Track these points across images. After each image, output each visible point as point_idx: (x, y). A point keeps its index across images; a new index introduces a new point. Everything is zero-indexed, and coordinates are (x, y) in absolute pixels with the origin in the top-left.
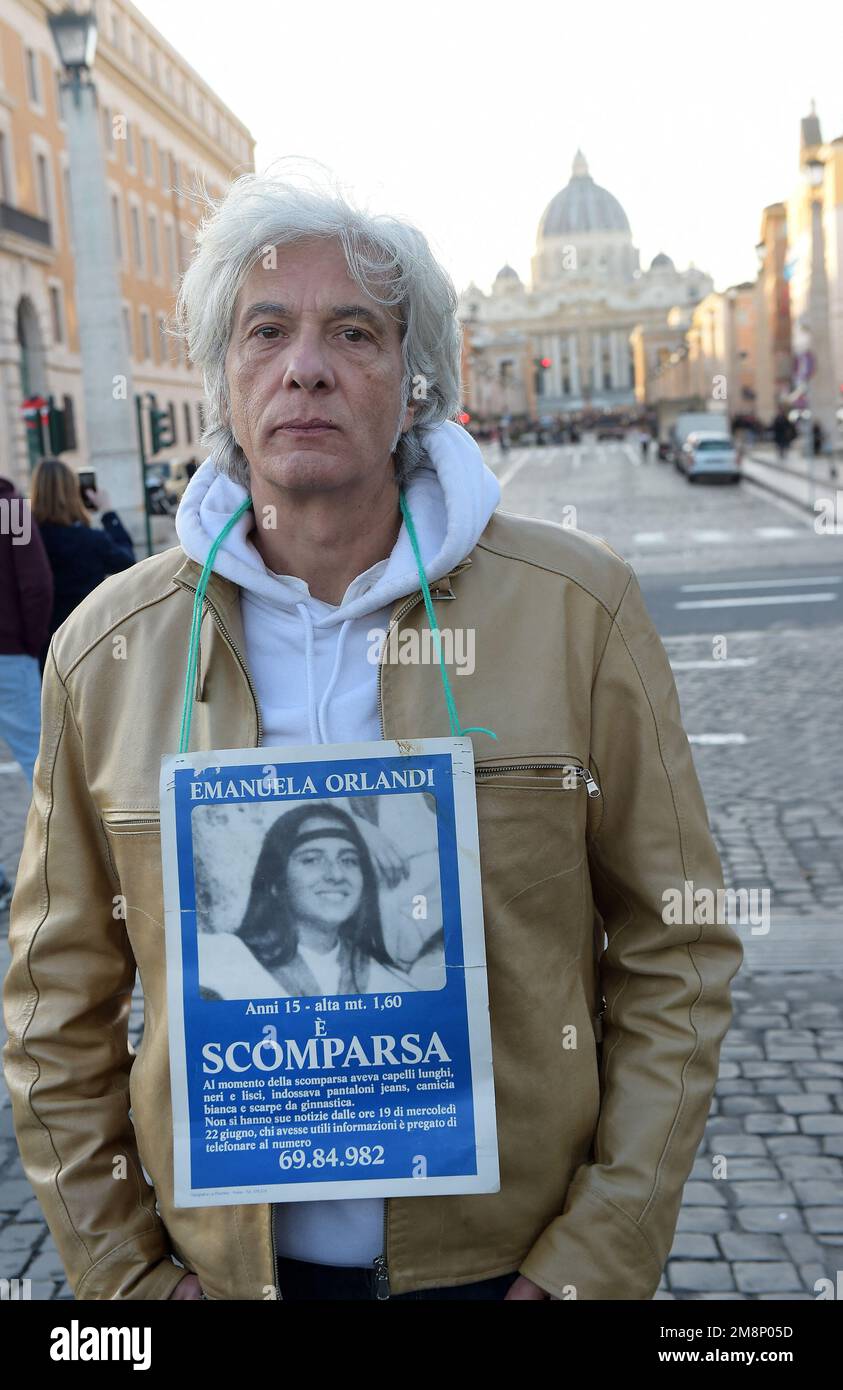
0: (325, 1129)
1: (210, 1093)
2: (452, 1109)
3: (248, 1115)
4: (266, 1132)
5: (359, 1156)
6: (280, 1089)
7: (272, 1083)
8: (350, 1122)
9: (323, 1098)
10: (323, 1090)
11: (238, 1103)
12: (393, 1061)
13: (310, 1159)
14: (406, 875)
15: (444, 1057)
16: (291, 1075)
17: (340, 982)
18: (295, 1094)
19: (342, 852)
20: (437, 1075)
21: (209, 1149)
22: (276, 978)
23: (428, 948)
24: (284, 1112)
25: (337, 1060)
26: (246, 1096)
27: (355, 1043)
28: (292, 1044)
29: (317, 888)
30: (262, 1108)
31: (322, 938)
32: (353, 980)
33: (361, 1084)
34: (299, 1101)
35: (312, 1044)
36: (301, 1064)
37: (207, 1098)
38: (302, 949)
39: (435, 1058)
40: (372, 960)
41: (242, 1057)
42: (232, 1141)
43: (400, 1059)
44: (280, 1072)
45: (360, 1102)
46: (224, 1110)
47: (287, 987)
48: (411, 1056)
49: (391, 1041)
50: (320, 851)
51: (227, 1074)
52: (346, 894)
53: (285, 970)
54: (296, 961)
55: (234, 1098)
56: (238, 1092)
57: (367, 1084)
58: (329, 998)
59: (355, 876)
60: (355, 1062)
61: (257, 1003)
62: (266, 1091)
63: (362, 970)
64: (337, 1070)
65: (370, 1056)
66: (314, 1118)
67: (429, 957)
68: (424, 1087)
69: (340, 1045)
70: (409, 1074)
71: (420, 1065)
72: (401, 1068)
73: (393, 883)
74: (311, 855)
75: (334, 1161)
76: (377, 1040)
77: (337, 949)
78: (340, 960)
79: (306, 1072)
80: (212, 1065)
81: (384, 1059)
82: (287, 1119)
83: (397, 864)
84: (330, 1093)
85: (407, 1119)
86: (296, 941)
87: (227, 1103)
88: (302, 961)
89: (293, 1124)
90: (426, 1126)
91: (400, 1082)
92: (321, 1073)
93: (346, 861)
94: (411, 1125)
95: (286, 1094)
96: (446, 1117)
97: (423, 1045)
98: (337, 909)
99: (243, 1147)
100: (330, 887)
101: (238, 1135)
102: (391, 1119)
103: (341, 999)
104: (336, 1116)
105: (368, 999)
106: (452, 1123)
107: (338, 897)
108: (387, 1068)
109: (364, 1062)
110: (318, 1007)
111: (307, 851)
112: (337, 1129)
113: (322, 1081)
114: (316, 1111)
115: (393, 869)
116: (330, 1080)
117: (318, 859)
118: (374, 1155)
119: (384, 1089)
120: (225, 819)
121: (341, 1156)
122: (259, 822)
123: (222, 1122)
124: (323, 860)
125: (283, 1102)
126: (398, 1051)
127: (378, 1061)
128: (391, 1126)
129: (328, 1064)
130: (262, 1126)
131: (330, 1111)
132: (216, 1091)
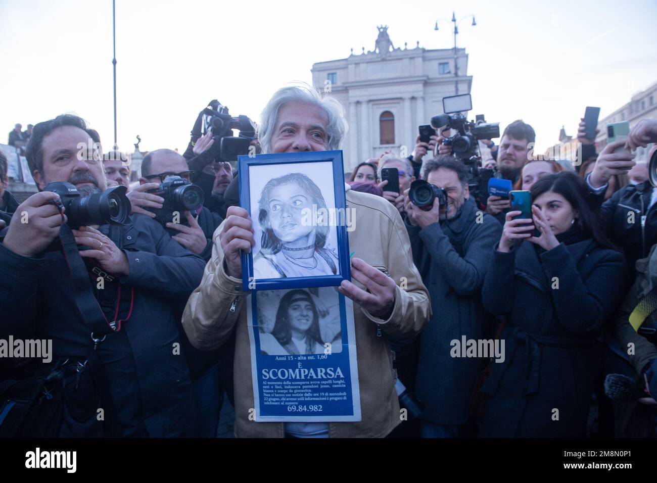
0: (302, 399)
1: (265, 385)
2: (345, 394)
3: (277, 393)
4: (283, 399)
5: (314, 408)
6: (287, 385)
7: (285, 383)
8: (311, 397)
9: (301, 389)
10: (301, 386)
11: (274, 389)
12: (324, 377)
13: (297, 408)
14: (328, 313)
15: (342, 376)
16: (290, 381)
17: (306, 350)
18: (292, 387)
19: (306, 306)
20: (339, 382)
21: (265, 403)
22: (284, 348)
23: (336, 338)
24: (288, 393)
25: (306, 376)
26: (277, 387)
27: (312, 371)
28: (291, 371)
29: (298, 318)
30: (282, 391)
31: (299, 335)
32: (310, 350)
33: (314, 384)
34: (293, 389)
35: (297, 371)
36: (294, 377)
37: (264, 387)
38: (293, 339)
39: (339, 376)
40: (317, 343)
41: (275, 374)
42: (272, 401)
43: (327, 377)
44: (287, 380)
45: (314, 391)
46: (270, 391)
47: (288, 351)
48: (331, 375)
49: (324, 370)
50: (299, 306)
51: (270, 380)
52: (308, 320)
53: (288, 346)
54: (291, 343)
55: (272, 387)
56: (274, 385)
57: (316, 384)
58: (302, 355)
59: (311, 314)
60: (312, 377)
61: (279, 356)
62: (283, 386)
63: (313, 346)
64: (306, 380)
65: (317, 375)
66: (299, 395)
67: (336, 341)
68: (335, 386)
69: (306, 371)
70: (330, 382)
71: (334, 379)
72: (327, 379)
73: (324, 316)
74: (296, 307)
75: (305, 409)
76: (319, 370)
77: (305, 339)
78: (306, 343)
79: (296, 380)
80: (266, 376)
81: (321, 376)
82: (290, 395)
83: (325, 310)
84: (304, 387)
85: (329, 396)
86: (291, 336)
87: (270, 389)
88: (293, 343)
89: (292, 397)
90: (336, 399)
91: (327, 384)
92: (300, 380)
93: (308, 309)
94: (331, 399)
95: (289, 387)
96: (343, 396)
97: (335, 372)
98: (304, 325)
99: (276, 403)
100: (302, 318)
101: (274, 399)
102: (324, 396)
103: (306, 356)
104: (306, 395)
105: (316, 356)
106: (345, 398)
107: (305, 321)
108: (323, 379)
109: (315, 377)
110: (299, 358)
111: (295, 305)
112: (306, 399)
113: (301, 383)
114: (299, 393)
115: (324, 312)
116: (304, 383)
117: (298, 308)
118: (319, 408)
119: (322, 387)
120: (267, 295)
121: (308, 408)
122: (278, 296)
123: (269, 395)
124: (300, 309)
125: (288, 389)
126: (326, 374)
127: (319, 377)
128: (325, 399)
129: (303, 377)
130: (282, 397)
131: (304, 393)
132: (267, 385)
